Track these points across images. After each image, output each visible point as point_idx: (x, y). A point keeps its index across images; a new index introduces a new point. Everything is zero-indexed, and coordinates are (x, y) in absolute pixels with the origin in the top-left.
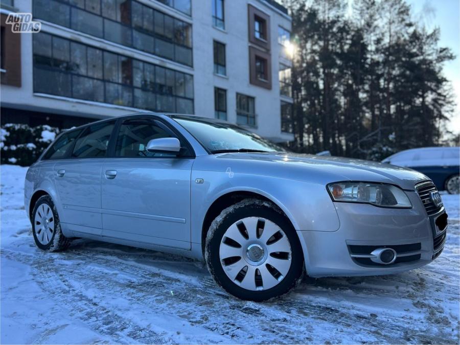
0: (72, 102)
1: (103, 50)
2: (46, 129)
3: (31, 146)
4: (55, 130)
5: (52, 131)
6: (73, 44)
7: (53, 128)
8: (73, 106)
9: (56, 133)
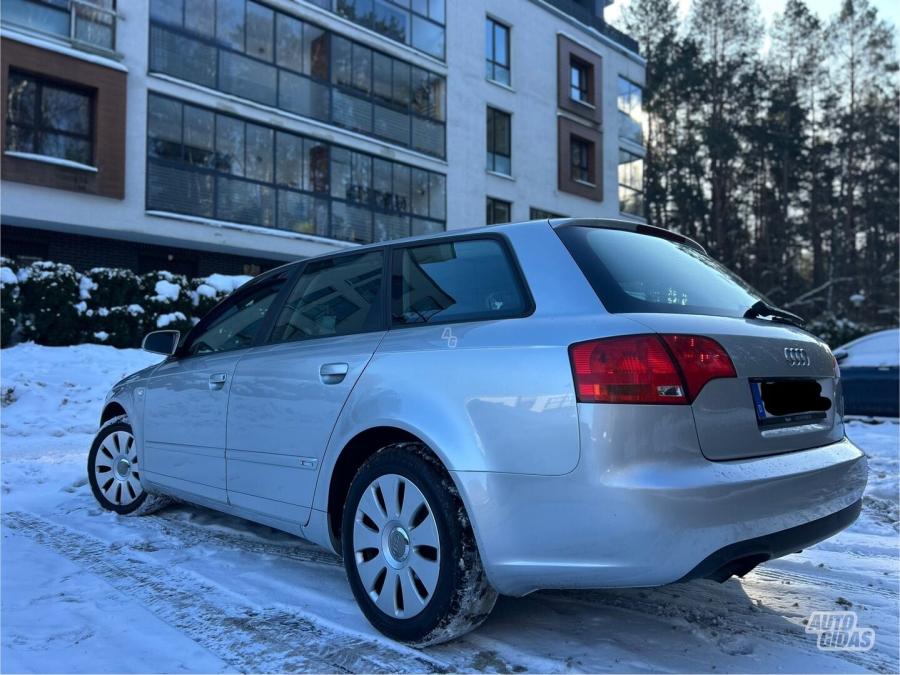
0: (216, 227)
1: (277, 129)
2: (164, 278)
3: (135, 309)
4: (180, 280)
5: (174, 282)
6: (221, 119)
7: (176, 277)
8: (217, 235)
9: (181, 285)
